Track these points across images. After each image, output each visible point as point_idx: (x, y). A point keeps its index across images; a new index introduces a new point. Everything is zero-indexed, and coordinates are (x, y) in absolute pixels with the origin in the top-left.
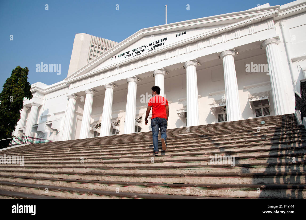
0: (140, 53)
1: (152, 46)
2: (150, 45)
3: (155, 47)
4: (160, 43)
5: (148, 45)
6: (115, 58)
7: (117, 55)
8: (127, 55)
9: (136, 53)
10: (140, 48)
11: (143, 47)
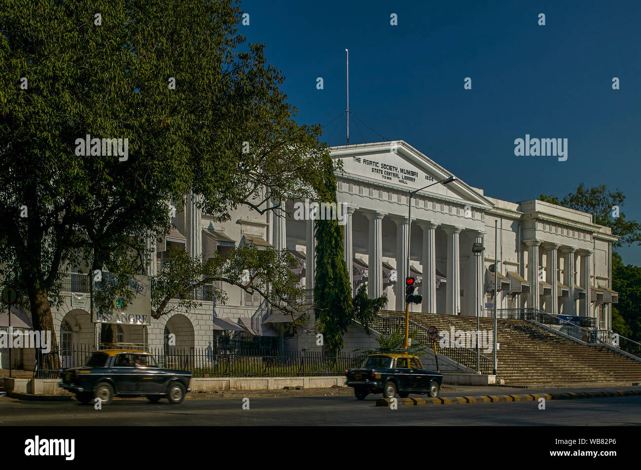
0: (390, 177)
1: (404, 175)
2: (402, 171)
3: (406, 178)
4: (412, 177)
5: (399, 170)
6: (359, 160)
7: (362, 158)
8: (374, 167)
9: (386, 173)
10: (390, 168)
11: (394, 167)
